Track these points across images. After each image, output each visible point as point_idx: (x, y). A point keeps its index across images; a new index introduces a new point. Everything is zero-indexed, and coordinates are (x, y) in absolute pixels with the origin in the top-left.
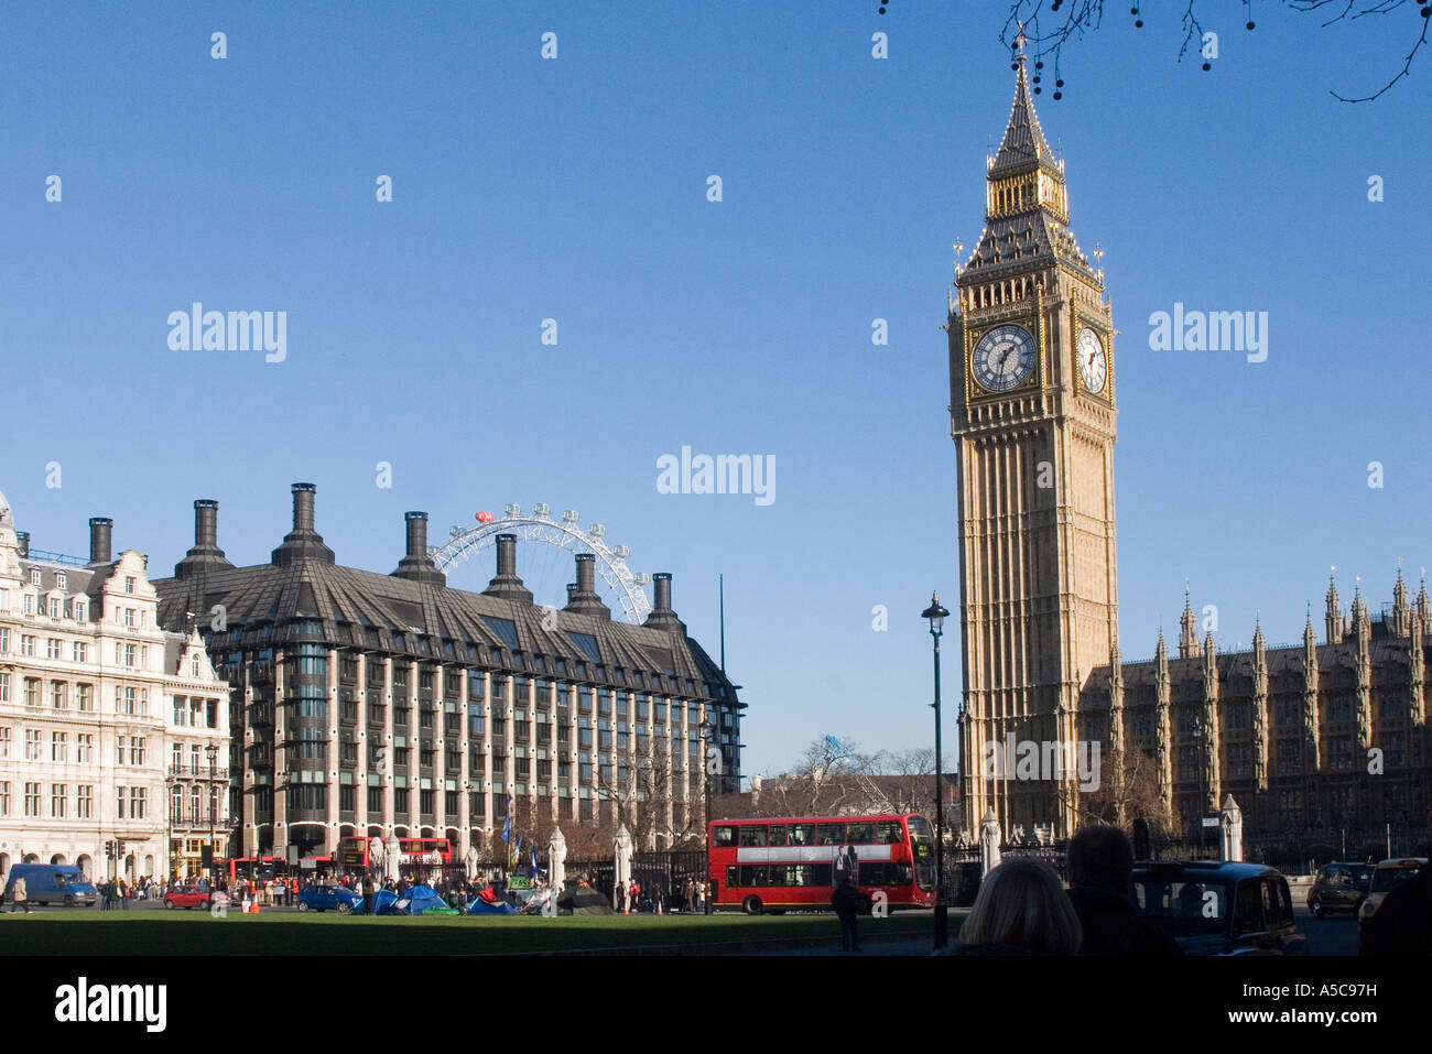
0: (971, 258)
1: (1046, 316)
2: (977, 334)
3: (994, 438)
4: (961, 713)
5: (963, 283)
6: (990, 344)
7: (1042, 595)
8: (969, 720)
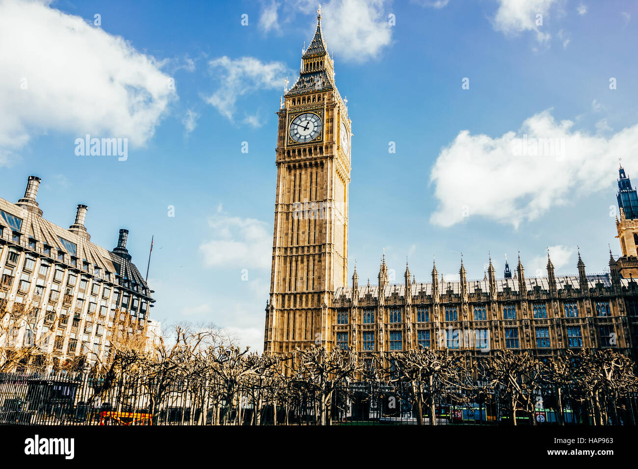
0: (292, 88)
1: (327, 110)
2: (292, 117)
3: (297, 164)
4: (267, 305)
5: (287, 97)
6: (299, 122)
7: (317, 244)
8: (272, 308)
